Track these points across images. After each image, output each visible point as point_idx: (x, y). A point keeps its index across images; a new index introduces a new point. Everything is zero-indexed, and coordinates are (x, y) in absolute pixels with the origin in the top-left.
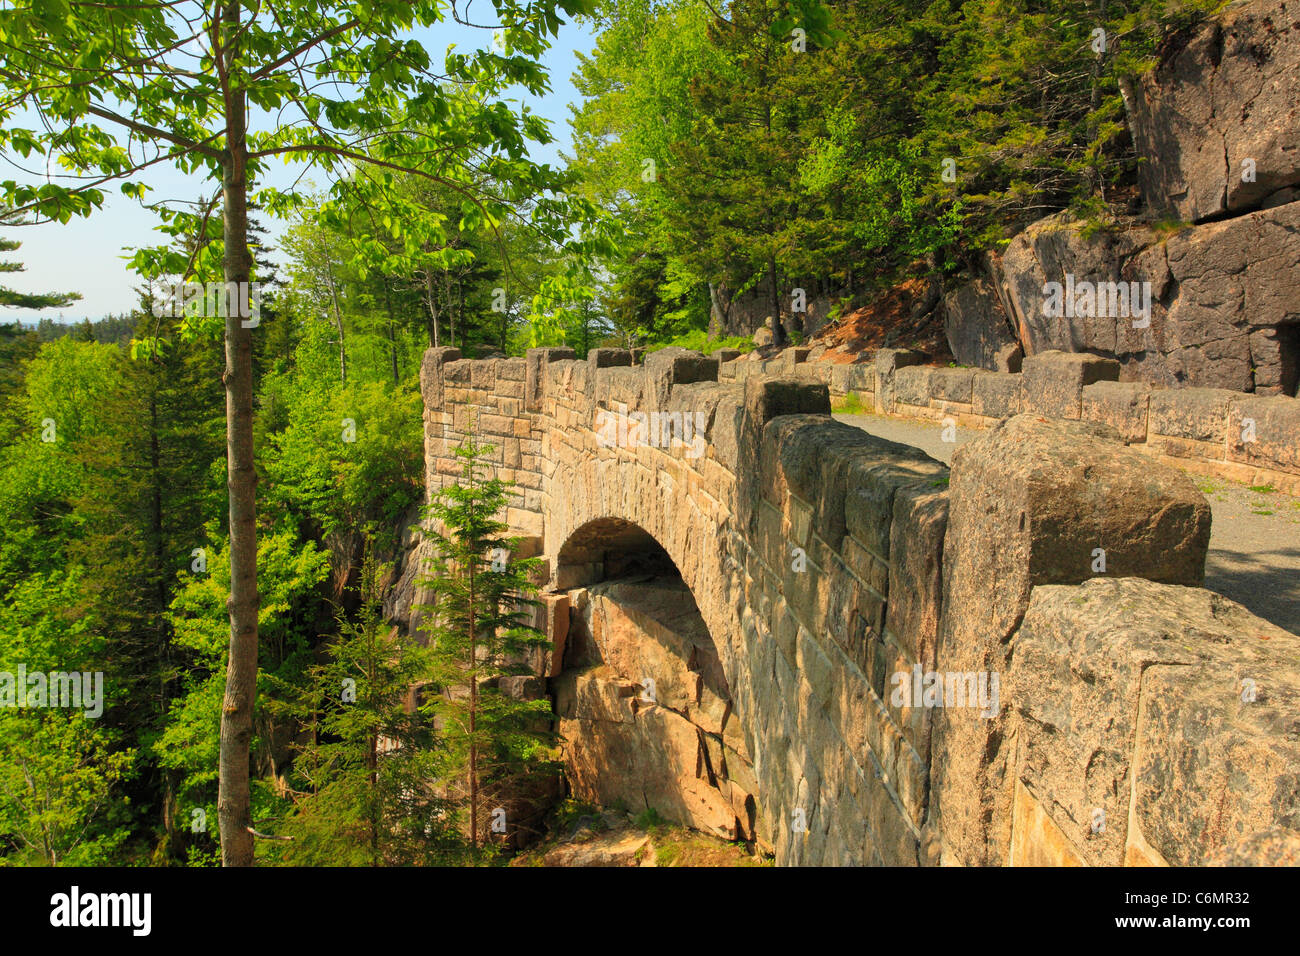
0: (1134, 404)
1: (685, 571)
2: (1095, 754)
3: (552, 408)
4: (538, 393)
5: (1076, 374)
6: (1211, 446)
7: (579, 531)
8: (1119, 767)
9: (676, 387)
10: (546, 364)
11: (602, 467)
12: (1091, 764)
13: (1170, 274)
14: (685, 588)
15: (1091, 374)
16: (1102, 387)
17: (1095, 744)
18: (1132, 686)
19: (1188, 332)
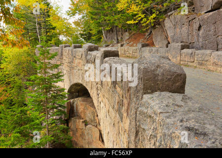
0: (192, 54)
1: (91, 94)
2: (151, 135)
3: (65, 58)
4: (62, 55)
5: (180, 47)
6: (208, 63)
7: (71, 86)
8: (155, 139)
9: (89, 52)
10: (64, 48)
11: (75, 71)
12: (150, 138)
13: (200, 24)
14: (91, 98)
15: (183, 48)
16: (185, 50)
17: (151, 133)
18: (158, 119)
19: (204, 37)
